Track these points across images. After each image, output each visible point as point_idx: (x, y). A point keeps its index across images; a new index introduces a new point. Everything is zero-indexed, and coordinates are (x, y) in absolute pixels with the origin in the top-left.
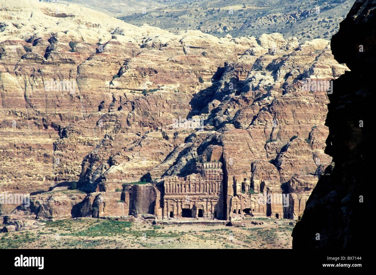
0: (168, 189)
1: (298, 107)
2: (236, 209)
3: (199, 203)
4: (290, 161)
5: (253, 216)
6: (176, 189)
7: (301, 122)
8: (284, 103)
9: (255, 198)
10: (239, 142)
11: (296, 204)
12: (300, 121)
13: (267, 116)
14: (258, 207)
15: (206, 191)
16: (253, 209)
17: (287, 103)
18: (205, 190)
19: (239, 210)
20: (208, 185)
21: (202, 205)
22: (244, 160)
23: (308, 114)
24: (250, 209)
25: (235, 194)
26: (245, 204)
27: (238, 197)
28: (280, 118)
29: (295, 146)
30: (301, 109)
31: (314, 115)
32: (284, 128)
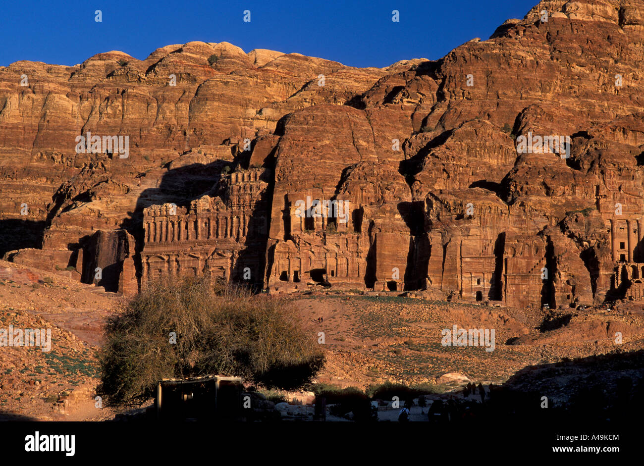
0: (152, 232)
1: (502, 66)
2: (287, 270)
3: (215, 261)
4: (443, 165)
5: (329, 285)
6: (167, 232)
7: (504, 93)
8: (467, 58)
9: (338, 246)
10: (328, 128)
11: (435, 256)
12: (500, 92)
13: (425, 85)
14: (346, 266)
15: (231, 235)
16: (333, 272)
17: (476, 57)
18: (229, 233)
19: (296, 273)
20: (235, 219)
21: (222, 268)
22: (325, 163)
23: (526, 79)
24: (324, 271)
25: (288, 236)
26: (310, 258)
27: (295, 242)
28: (454, 85)
29: (467, 135)
30: (508, 70)
31: (540, 82)
32: (458, 105)
